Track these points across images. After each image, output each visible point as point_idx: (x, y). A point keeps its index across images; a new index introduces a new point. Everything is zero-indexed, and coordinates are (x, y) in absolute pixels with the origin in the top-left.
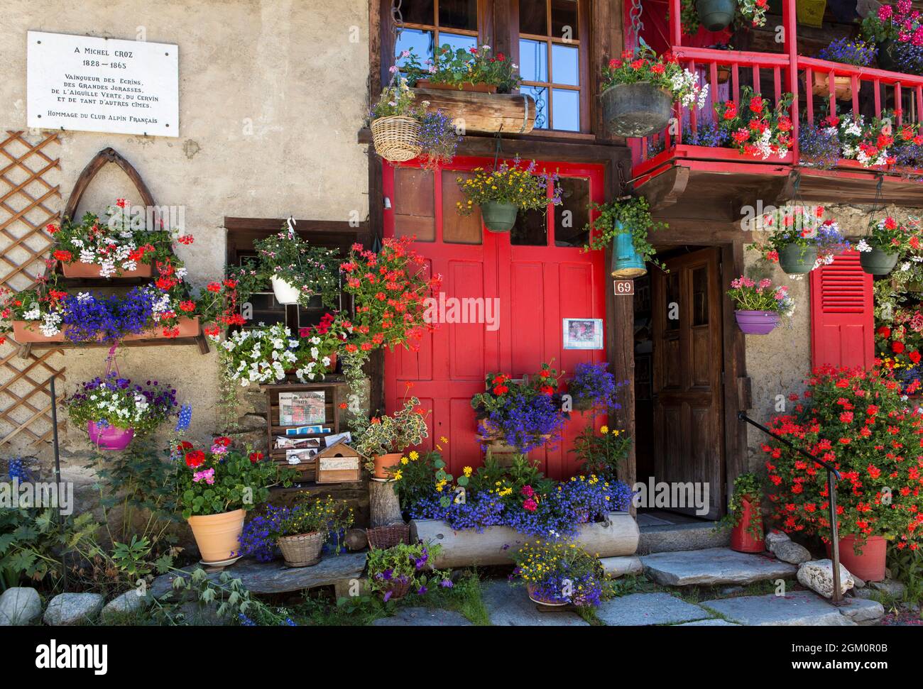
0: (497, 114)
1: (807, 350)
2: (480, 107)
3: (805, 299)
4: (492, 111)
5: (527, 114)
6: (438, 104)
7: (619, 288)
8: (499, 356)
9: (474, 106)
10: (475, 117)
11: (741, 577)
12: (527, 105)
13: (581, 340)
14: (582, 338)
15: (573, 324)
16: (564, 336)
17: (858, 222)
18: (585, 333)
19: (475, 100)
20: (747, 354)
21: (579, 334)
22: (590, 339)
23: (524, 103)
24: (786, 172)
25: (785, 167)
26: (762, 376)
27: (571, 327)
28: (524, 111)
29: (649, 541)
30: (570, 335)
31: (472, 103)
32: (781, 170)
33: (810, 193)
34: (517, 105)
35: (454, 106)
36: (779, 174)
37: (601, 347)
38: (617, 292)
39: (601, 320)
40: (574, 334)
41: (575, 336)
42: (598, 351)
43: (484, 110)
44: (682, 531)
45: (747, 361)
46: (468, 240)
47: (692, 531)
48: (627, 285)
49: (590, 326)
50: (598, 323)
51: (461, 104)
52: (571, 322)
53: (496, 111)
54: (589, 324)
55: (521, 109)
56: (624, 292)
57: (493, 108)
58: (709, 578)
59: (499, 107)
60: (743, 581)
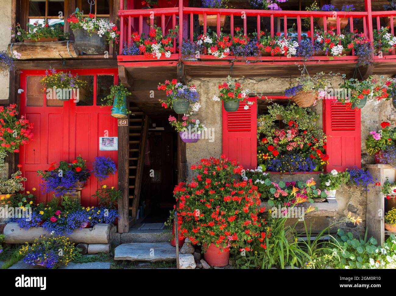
0: (55, 50)
1: (221, 150)
2: (47, 48)
3: (220, 125)
4: (52, 49)
5: (68, 49)
6: (29, 48)
7: (120, 123)
8: (69, 153)
9: (44, 48)
10: (46, 52)
11: (149, 258)
12: (68, 45)
13: (107, 146)
14: (108, 145)
15: (104, 139)
16: (100, 145)
17: (253, 86)
18: (109, 143)
19: (45, 45)
20: (187, 152)
21: (106, 144)
22: (111, 146)
23: (67, 44)
24: (175, 64)
25: (175, 62)
26: (195, 162)
27: (103, 140)
28: (67, 48)
29: (133, 237)
30: (102, 144)
31: (43, 46)
32: (172, 63)
33: (212, 74)
34: (63, 45)
35: (36, 48)
36: (171, 65)
37: (117, 149)
38: (119, 124)
39: (117, 137)
40: (104, 143)
41: (105, 145)
42: (115, 151)
43: (49, 49)
44: (150, 233)
45: (187, 155)
46: (58, 105)
47: (155, 234)
48: (124, 122)
49: (112, 140)
50: (116, 139)
51: (39, 47)
52: (103, 139)
53: (54, 49)
54: (111, 139)
55: (65, 47)
56: (123, 125)
57: (53, 48)
58: (130, 258)
59: (55, 47)
60: (150, 261)
